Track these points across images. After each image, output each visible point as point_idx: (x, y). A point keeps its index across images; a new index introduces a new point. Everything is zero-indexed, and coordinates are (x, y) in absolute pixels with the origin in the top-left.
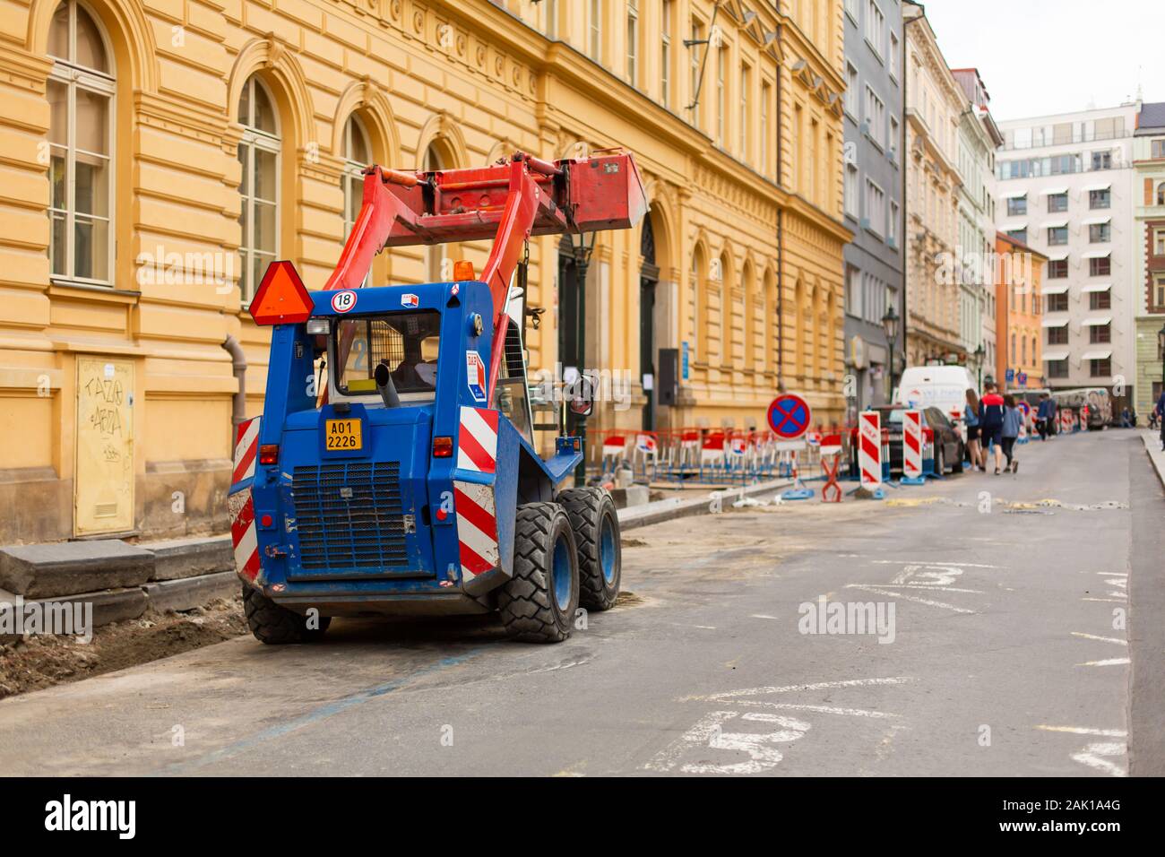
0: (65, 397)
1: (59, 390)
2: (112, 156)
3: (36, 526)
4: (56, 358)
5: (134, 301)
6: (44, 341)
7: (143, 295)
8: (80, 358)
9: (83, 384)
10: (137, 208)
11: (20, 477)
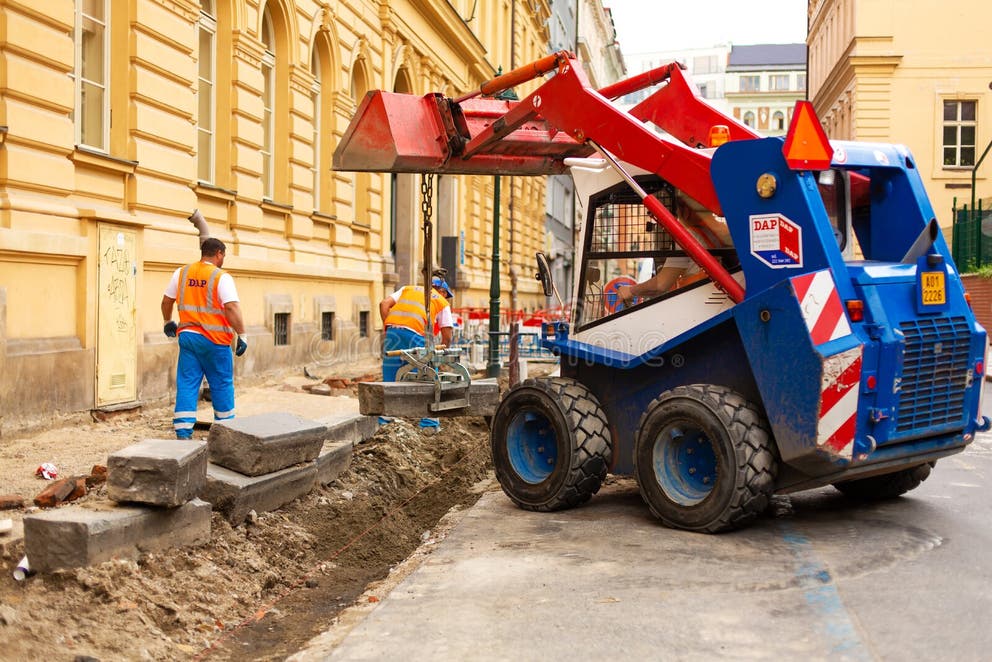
0: (90, 264)
1: (84, 257)
2: (107, 22)
3: (69, 397)
4: (81, 224)
5: (130, 170)
6: (70, 206)
7: (140, 165)
8: (101, 226)
9: (103, 252)
10: (134, 77)
11: (56, 346)
